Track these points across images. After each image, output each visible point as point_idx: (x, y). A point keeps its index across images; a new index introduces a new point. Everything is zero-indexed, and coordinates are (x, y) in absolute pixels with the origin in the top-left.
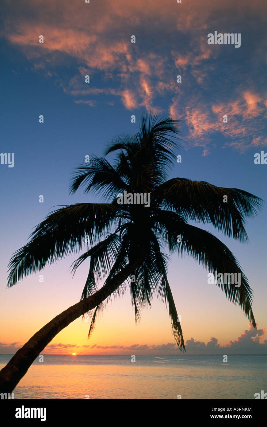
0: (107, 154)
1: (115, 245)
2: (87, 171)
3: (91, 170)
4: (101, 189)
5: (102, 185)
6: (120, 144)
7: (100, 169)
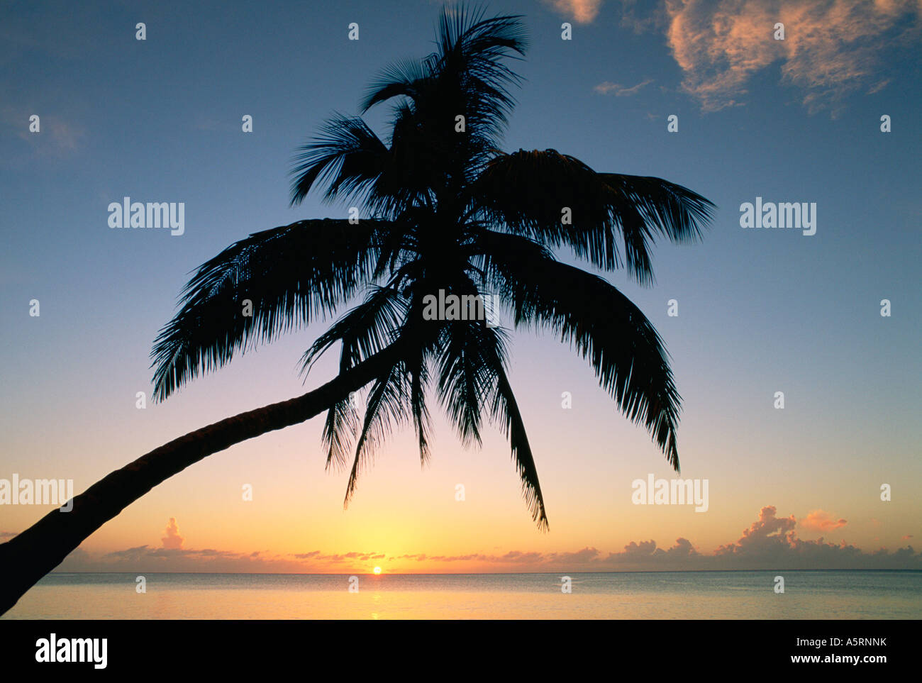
0: (367, 108)
1: (392, 312)
2: (326, 151)
3: (334, 148)
4: (358, 190)
5: (359, 181)
6: (398, 83)
7: (354, 146)
